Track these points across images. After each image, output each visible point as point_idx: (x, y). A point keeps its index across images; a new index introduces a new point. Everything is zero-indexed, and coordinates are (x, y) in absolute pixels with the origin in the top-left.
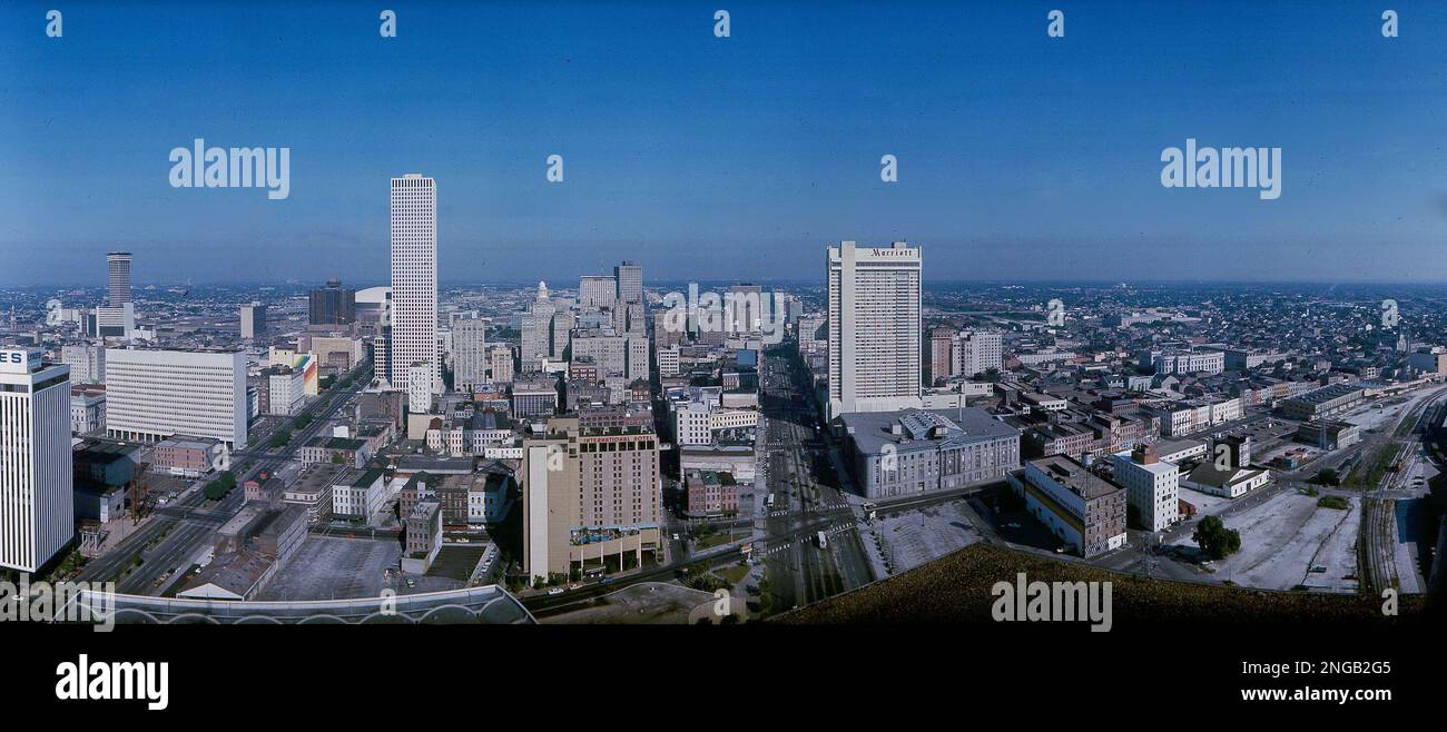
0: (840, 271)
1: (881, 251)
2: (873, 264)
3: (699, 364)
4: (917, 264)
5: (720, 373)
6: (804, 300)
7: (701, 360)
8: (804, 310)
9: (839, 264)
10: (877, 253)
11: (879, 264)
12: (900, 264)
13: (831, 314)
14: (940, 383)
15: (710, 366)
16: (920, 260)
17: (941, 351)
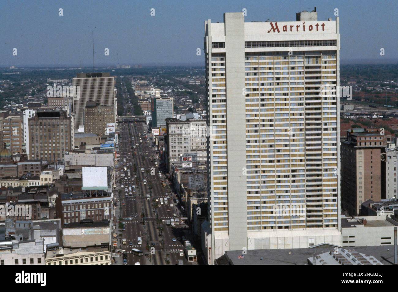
0: (223, 55)
1: (281, 25)
2: (270, 44)
3: (28, 189)
4: (333, 42)
5: (58, 201)
6: (178, 95)
7: (31, 183)
8: (176, 110)
9: (221, 45)
10: (275, 29)
11: (278, 44)
12: (309, 43)
13: (211, 114)
14: (367, 211)
15: (45, 190)
16: (336, 37)
17: (369, 164)
